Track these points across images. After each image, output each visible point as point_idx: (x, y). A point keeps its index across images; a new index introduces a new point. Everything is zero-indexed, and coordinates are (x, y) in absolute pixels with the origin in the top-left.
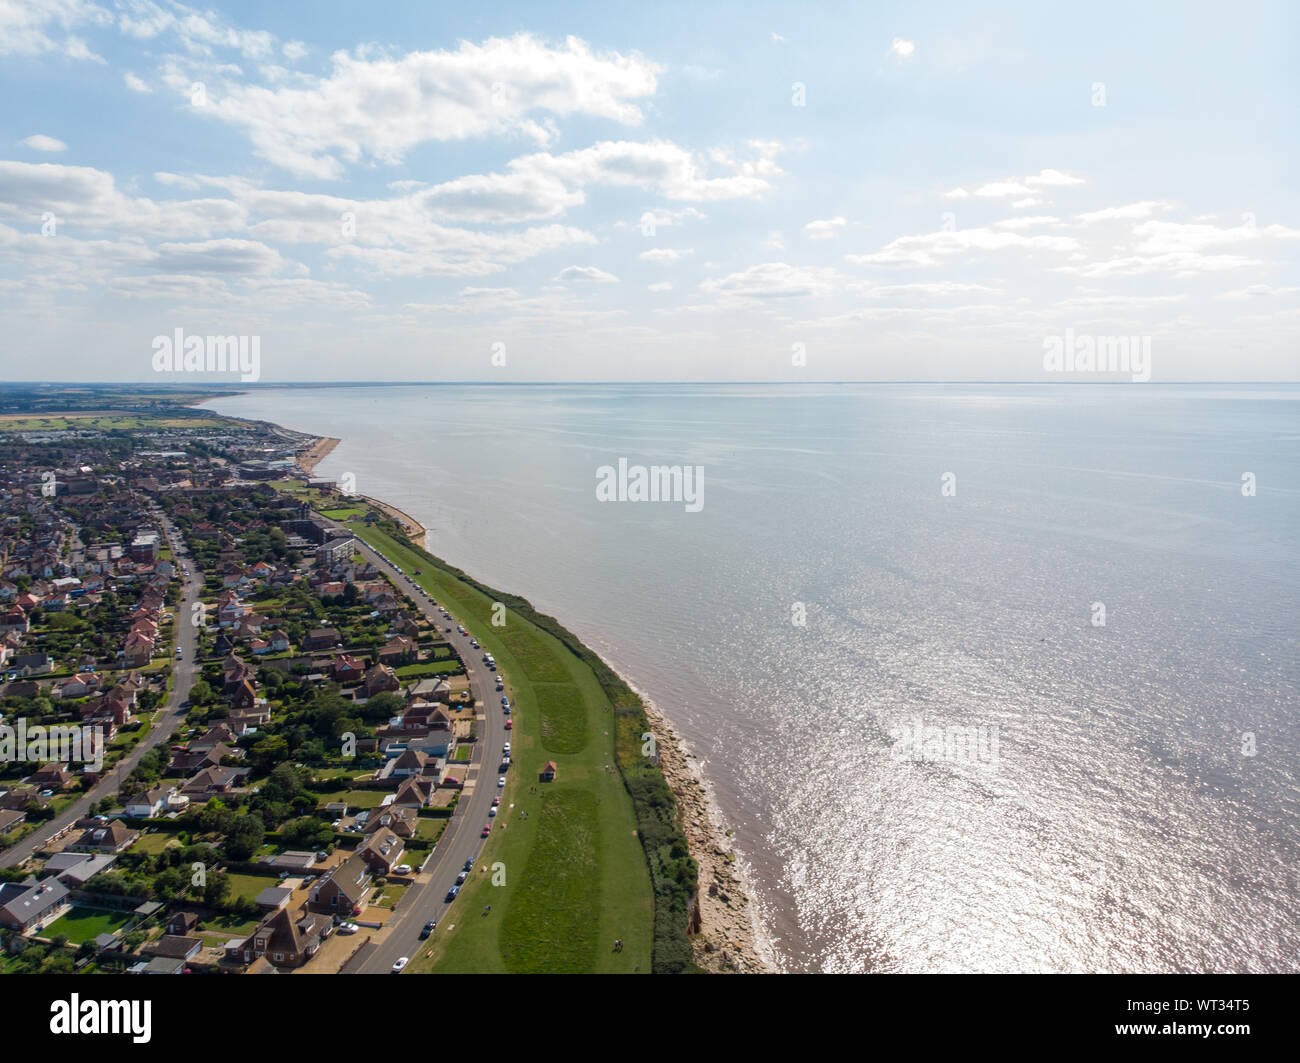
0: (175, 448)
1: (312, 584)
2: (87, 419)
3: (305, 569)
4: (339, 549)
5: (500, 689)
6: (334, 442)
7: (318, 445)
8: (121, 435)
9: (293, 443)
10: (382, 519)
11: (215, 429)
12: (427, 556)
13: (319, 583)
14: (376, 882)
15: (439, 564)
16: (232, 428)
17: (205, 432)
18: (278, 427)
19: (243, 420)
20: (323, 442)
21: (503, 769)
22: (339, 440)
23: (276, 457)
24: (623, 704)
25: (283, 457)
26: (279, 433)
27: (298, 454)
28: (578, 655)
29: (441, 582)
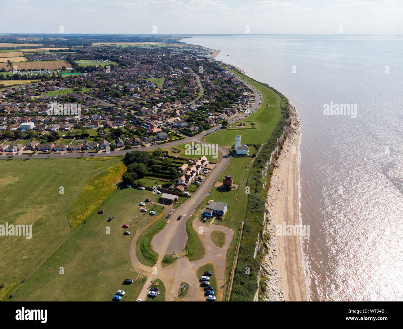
0: (179, 51)
1: (221, 78)
2: (154, 44)
3: (219, 76)
4: (226, 72)
5: (260, 96)
6: (219, 51)
7: (215, 52)
8: (164, 48)
9: (208, 51)
10: (234, 69)
11: (187, 47)
12: (246, 76)
13: (223, 78)
14: (238, 111)
15: (248, 77)
16: (191, 47)
17: (185, 48)
18: (203, 47)
19: (193, 45)
20: (216, 51)
21: (260, 104)
22: (221, 51)
23: (205, 54)
24: (284, 99)
25: (207, 55)
26: (204, 49)
27: (211, 54)
28: (277, 93)
29: (249, 80)
